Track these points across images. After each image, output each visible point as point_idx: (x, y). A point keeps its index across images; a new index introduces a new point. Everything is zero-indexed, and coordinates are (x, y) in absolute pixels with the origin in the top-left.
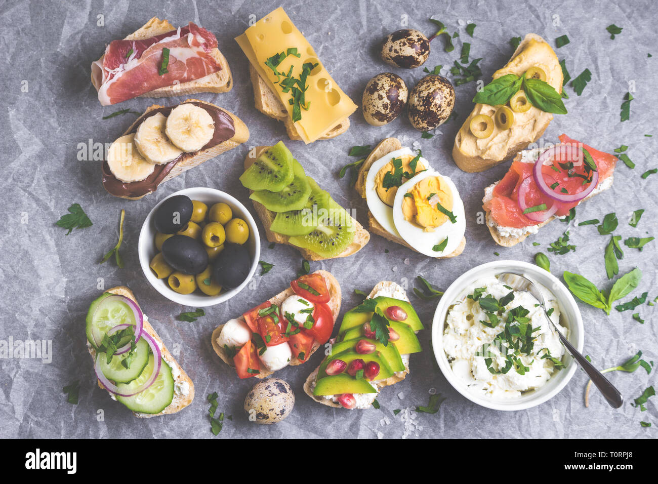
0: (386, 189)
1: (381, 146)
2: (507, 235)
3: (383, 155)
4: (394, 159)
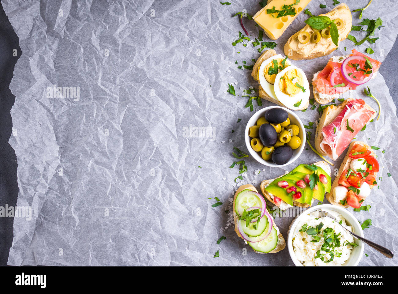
0: (270, 75)
1: (266, 54)
2: (324, 98)
3: (267, 59)
4: (273, 60)
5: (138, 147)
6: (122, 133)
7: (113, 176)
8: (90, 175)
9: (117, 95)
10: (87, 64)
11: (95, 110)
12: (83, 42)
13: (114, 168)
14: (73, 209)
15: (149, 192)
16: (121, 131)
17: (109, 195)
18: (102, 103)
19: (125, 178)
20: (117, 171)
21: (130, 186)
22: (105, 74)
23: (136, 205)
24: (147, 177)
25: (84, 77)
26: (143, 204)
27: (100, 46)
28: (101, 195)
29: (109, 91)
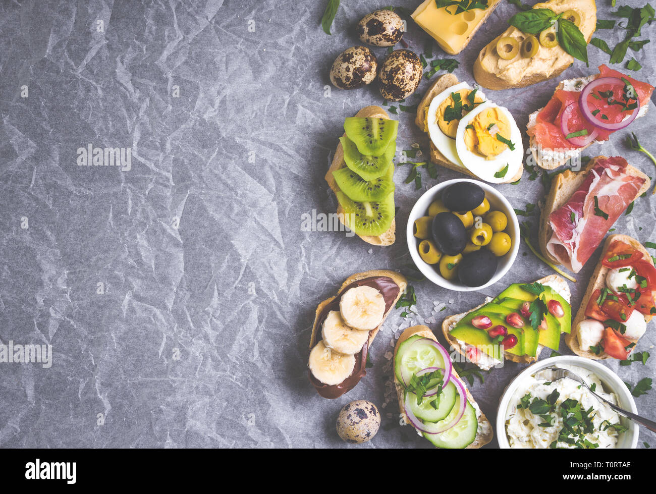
0: (447, 122)
1: (439, 82)
3: (441, 91)
4: (452, 93)
5: (213, 265)
6: (182, 242)
7: (168, 320)
8: (127, 321)
9: (169, 172)
10: (110, 118)
11: (130, 202)
12: (101, 79)
13: (170, 305)
14: (97, 386)
15: (235, 347)
16: (179, 238)
17: (164, 357)
18: (141, 188)
19: (191, 324)
20: (174, 311)
21: (200, 338)
22: (145, 134)
23: (213, 373)
24: (231, 321)
25: (106, 142)
26: (226, 371)
27: (134, 84)
28: (149, 357)
29: (153, 165)
